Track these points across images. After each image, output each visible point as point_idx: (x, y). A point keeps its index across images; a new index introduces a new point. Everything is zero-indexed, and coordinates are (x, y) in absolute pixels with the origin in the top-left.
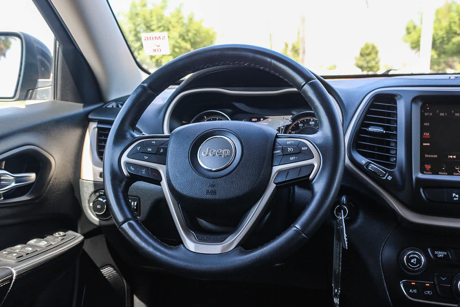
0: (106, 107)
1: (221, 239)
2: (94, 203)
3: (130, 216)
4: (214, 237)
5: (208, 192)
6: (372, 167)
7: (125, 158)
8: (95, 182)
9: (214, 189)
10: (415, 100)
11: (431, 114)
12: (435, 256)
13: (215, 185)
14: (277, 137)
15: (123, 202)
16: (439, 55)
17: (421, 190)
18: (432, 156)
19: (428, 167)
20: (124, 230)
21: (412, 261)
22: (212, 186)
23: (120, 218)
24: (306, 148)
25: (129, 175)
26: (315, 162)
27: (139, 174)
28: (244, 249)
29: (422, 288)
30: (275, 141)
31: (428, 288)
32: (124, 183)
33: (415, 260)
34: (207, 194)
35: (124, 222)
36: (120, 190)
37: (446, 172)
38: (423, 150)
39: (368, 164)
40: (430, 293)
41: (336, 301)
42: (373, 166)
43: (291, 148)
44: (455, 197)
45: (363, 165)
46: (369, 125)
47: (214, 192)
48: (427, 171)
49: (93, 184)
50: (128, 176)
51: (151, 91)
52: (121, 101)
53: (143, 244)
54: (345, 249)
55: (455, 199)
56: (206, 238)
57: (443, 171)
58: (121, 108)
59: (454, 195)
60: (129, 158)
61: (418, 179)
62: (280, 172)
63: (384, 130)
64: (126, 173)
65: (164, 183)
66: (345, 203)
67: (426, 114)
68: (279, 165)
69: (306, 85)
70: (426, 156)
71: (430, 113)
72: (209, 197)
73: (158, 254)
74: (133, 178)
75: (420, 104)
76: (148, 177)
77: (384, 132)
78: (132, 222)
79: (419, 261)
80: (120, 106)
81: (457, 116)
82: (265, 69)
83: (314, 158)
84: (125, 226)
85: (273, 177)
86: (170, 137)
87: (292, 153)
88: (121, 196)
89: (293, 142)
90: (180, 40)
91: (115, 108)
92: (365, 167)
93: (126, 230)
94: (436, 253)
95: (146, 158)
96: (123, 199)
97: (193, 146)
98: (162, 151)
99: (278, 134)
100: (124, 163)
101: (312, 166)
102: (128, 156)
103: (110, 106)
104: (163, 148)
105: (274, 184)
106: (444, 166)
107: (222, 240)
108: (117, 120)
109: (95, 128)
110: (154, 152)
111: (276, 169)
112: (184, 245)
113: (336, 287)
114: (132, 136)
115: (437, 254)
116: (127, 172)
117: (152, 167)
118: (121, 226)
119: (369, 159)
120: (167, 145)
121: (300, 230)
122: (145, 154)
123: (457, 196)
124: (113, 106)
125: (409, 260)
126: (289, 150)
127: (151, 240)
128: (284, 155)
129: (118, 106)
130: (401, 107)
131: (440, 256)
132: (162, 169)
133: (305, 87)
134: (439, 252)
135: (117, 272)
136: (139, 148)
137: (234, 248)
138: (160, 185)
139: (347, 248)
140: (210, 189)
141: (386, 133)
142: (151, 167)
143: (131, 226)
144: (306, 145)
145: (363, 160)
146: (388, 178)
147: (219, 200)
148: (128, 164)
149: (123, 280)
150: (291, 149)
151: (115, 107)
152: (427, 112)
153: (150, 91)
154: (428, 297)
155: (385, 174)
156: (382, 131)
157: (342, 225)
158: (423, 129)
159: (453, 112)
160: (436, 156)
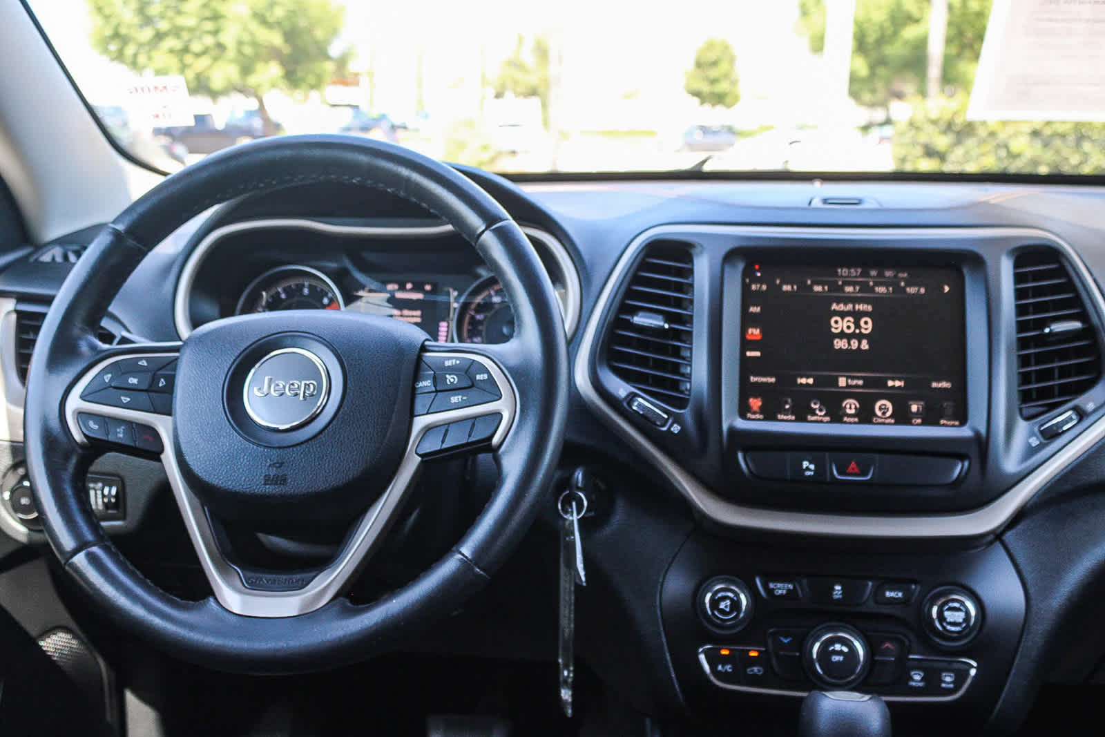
0: (36, 260)
1: (300, 582)
2: (13, 492)
3: (89, 536)
4: (284, 577)
5: (267, 480)
6: (640, 405)
7: (75, 402)
8: (15, 444)
9: (280, 472)
10: (730, 257)
11: (764, 287)
12: (770, 592)
13: (282, 463)
14: (424, 349)
15: (73, 503)
16: (873, 68)
17: (740, 456)
18: (764, 380)
19: (755, 403)
20: (77, 570)
21: (722, 606)
22: (277, 465)
23: (68, 542)
24: (486, 376)
25: (85, 440)
26: (505, 406)
27: (111, 438)
28: (351, 602)
29: (741, 661)
30: (419, 359)
31: (754, 662)
32: (74, 461)
33: (728, 602)
34: (265, 484)
35: (75, 552)
36: (67, 476)
37: (792, 414)
38: (747, 366)
39: (632, 397)
40: (759, 671)
41: (566, 694)
42: (643, 403)
43: (452, 376)
44: (808, 469)
45: (621, 399)
46: (635, 310)
47: (282, 480)
48: (755, 413)
49: (8, 448)
50: (83, 442)
51: (134, 243)
52: (76, 242)
53: (122, 601)
54: (582, 586)
55: (808, 473)
56: (265, 582)
57: (786, 412)
58: (74, 264)
59: (805, 464)
60: (85, 401)
61: (733, 431)
62: (428, 429)
63: (665, 322)
64: (78, 437)
65: (169, 457)
66: (580, 485)
67: (754, 287)
68: (428, 413)
69: (486, 232)
70: (753, 379)
71: (761, 284)
72: (270, 489)
73: (156, 621)
74: (95, 447)
75: (741, 266)
76: (132, 444)
77: (667, 326)
78: (95, 549)
79: (736, 605)
80: (72, 258)
81: (818, 292)
82: (397, 192)
83: (501, 398)
84: (80, 560)
85: (414, 441)
86: (182, 351)
87: (454, 387)
88: (69, 491)
89: (458, 362)
90: (254, 26)
91: (59, 263)
92: (625, 404)
93: (82, 568)
94: (771, 586)
95: (125, 399)
96: (72, 497)
97: (233, 374)
98: (162, 383)
99: (427, 343)
100: (74, 412)
101: (497, 415)
102: (83, 397)
103: (46, 258)
104: (165, 377)
105: (416, 456)
106: (789, 400)
107: (303, 585)
108: (64, 294)
109: (9, 313)
110: (145, 387)
111: (420, 422)
112: (216, 599)
113: (566, 667)
114: (93, 348)
115: (773, 589)
116: (81, 434)
117: (140, 422)
118: (70, 561)
119: (634, 387)
120: (175, 369)
121: (470, 560)
122: (121, 391)
123: (812, 467)
124: (53, 259)
125: (715, 603)
126: (448, 380)
127: (139, 591)
128: (437, 391)
129: (66, 258)
130: (703, 269)
131: (780, 592)
132: (163, 425)
133: (484, 237)
134: (779, 585)
135: (81, 642)
136: (107, 378)
137: (327, 604)
138: (160, 460)
139: (584, 584)
140: (273, 472)
141: (670, 329)
142: (137, 421)
143: (93, 559)
144: (484, 370)
145: (621, 389)
146: (672, 429)
147: (293, 497)
148: (82, 415)
149: (95, 659)
150: (454, 378)
151: (59, 259)
152: (755, 283)
153: (131, 242)
154: (754, 680)
155: (667, 420)
156: (661, 323)
157: (573, 534)
158: (747, 320)
159: (809, 282)
160: (773, 380)
